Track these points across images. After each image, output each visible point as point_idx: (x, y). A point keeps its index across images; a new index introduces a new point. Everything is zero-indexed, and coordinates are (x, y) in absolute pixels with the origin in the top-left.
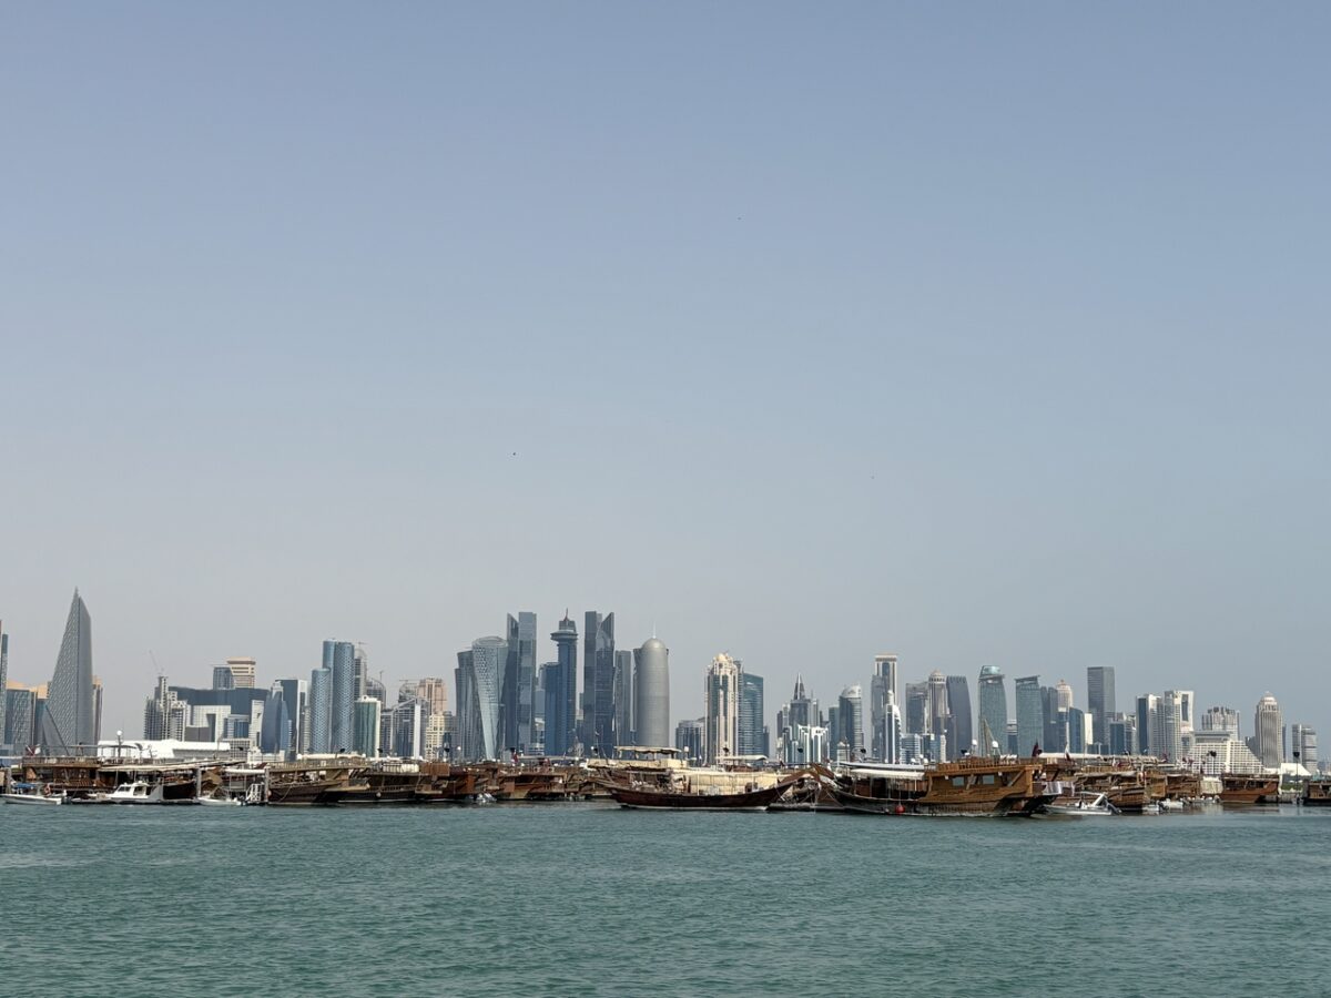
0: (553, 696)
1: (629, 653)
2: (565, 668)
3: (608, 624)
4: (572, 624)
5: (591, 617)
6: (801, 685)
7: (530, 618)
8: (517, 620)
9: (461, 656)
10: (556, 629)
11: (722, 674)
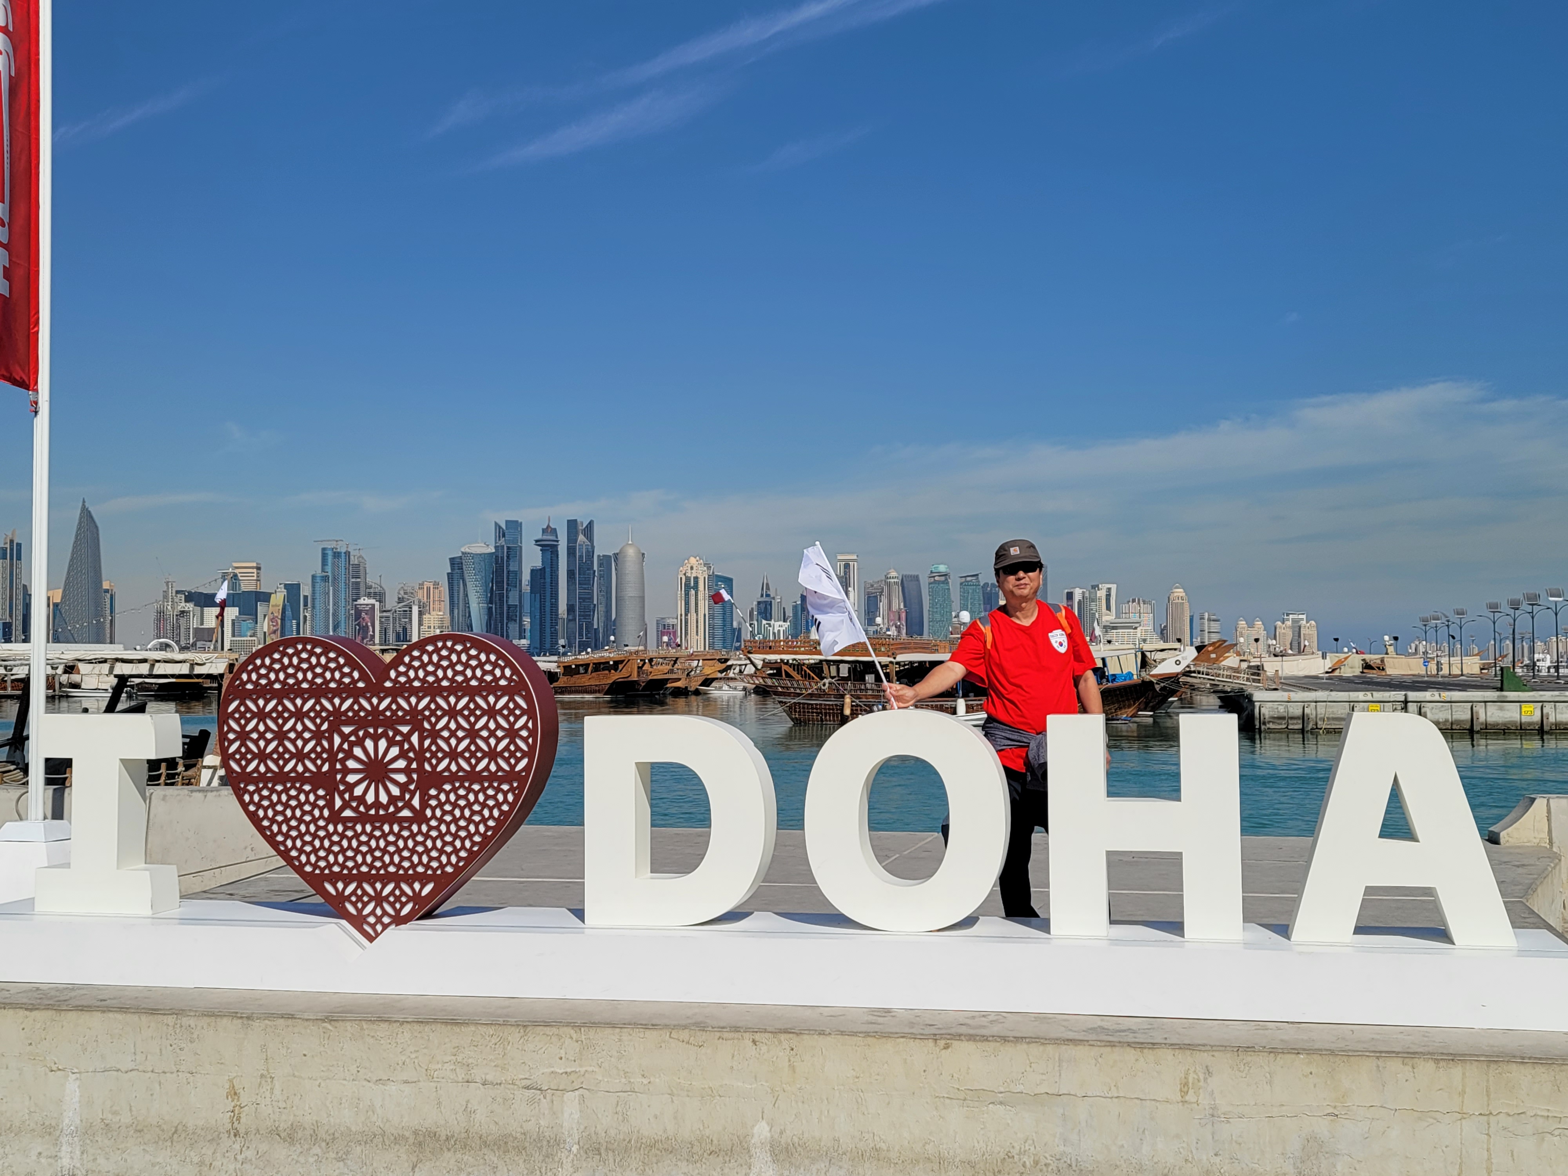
0: (538, 595)
1: (610, 557)
2: (548, 570)
3: (589, 530)
4: (554, 531)
5: (572, 524)
6: (767, 584)
7: (515, 526)
8: (504, 527)
9: (452, 560)
10: (539, 536)
11: (694, 575)
